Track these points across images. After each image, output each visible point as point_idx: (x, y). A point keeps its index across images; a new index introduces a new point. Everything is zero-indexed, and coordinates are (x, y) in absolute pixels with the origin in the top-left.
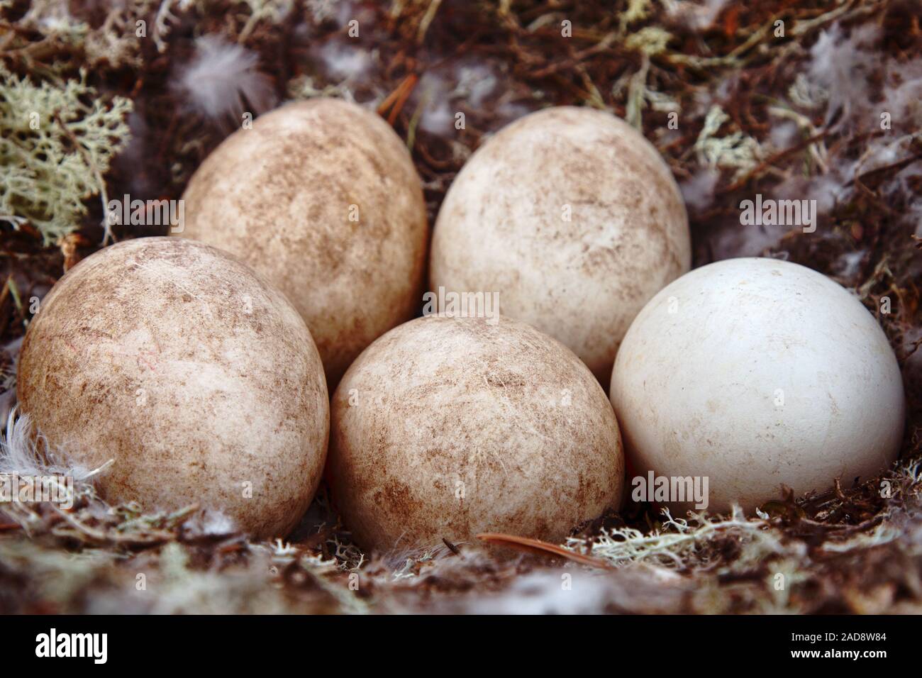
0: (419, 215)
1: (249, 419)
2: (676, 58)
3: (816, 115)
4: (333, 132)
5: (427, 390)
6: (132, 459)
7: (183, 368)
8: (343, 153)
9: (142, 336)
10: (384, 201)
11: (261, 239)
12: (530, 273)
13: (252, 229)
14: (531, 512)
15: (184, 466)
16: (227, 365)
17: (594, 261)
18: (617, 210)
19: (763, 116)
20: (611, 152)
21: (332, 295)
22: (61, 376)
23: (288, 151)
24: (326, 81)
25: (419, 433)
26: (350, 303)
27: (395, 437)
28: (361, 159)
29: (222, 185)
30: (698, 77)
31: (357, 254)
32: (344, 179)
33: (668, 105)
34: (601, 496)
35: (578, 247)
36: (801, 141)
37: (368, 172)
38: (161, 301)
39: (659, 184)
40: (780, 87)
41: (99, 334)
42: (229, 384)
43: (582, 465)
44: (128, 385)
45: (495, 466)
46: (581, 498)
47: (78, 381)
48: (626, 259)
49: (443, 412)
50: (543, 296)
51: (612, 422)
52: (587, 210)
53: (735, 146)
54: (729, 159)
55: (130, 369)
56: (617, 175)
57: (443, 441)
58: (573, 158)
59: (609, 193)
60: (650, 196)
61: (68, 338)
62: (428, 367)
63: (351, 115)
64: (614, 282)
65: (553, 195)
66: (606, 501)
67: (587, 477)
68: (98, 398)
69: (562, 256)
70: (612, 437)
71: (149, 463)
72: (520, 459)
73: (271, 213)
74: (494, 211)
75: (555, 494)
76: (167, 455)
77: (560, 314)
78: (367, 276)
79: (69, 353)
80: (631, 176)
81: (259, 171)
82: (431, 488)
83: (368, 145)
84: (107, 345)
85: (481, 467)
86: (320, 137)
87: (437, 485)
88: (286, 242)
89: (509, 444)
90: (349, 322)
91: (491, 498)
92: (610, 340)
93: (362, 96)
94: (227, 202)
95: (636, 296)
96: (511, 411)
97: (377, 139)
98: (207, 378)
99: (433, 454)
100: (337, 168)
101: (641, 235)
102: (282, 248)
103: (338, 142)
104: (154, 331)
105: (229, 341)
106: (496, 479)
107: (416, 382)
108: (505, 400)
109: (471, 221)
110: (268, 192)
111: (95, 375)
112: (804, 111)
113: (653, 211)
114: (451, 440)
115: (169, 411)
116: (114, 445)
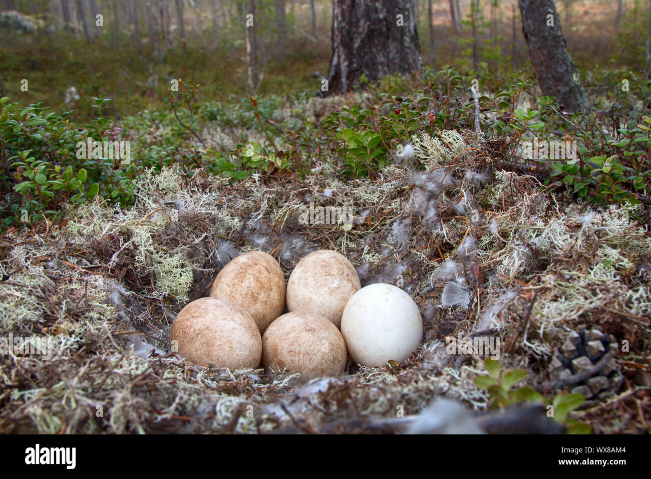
0: (281, 283)
1: (243, 335)
2: (354, 232)
3: (395, 245)
4: (254, 261)
5: (288, 333)
6: (211, 348)
7: (223, 322)
8: (257, 267)
9: (211, 315)
10: (270, 280)
11: (234, 295)
12: (315, 297)
13: (231, 292)
14: (319, 367)
15: (226, 348)
16: (235, 321)
17: (332, 291)
18: (337, 276)
19: (380, 247)
20: (334, 260)
21: (255, 309)
22: (187, 330)
23: (241, 268)
24: (254, 246)
25: (286, 346)
26: (261, 311)
27: (279, 347)
28: (263, 268)
29: (223, 279)
30: (361, 237)
31: (262, 297)
32: (257, 275)
33: (352, 245)
34: (340, 361)
35: (327, 288)
36: (391, 253)
37: (265, 272)
38: (214, 307)
39: (349, 268)
40: (384, 238)
41: (197, 317)
42: (236, 326)
43: (333, 352)
44: (208, 328)
45: (308, 354)
46: (333, 362)
47: (192, 330)
48: (341, 290)
49: (292, 340)
50: (319, 303)
51: (342, 340)
52: (328, 277)
53: (373, 256)
54: (371, 260)
55: (208, 324)
56: (336, 266)
57: (293, 348)
58: (323, 263)
59: (334, 272)
60: (346, 271)
61: (188, 320)
62: (288, 327)
63: (260, 255)
64: (339, 297)
65: (319, 274)
66: (341, 363)
67: (335, 356)
68: (199, 333)
69: (323, 291)
70: (342, 344)
71: (216, 348)
72: (315, 352)
73: (237, 287)
74: (302, 281)
75: (326, 361)
76: (221, 345)
77: (324, 308)
78: (266, 302)
79: (188, 323)
80: (340, 266)
81: (233, 275)
82: (290, 362)
83: (265, 264)
84: (200, 319)
85: (304, 355)
86: (251, 263)
87: (292, 360)
88: (241, 295)
89: (312, 348)
90: (261, 316)
91: (307, 364)
92: (340, 313)
93: (265, 249)
94: (224, 284)
95: (346, 300)
96: (312, 338)
97: (268, 262)
98: (230, 325)
99: (290, 351)
100: (256, 272)
101: (345, 282)
102: (240, 297)
103: (256, 264)
104: (213, 314)
105: (235, 316)
106: (309, 358)
107: (285, 331)
108: (310, 335)
109: (296, 286)
110: (235, 280)
111: (197, 327)
112: (391, 245)
113: (348, 275)
114: (295, 347)
115: (221, 333)
116: (205, 345)
